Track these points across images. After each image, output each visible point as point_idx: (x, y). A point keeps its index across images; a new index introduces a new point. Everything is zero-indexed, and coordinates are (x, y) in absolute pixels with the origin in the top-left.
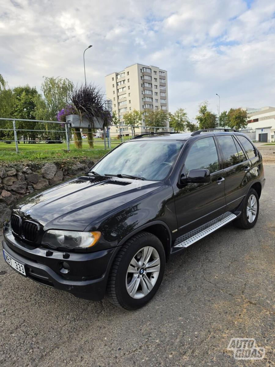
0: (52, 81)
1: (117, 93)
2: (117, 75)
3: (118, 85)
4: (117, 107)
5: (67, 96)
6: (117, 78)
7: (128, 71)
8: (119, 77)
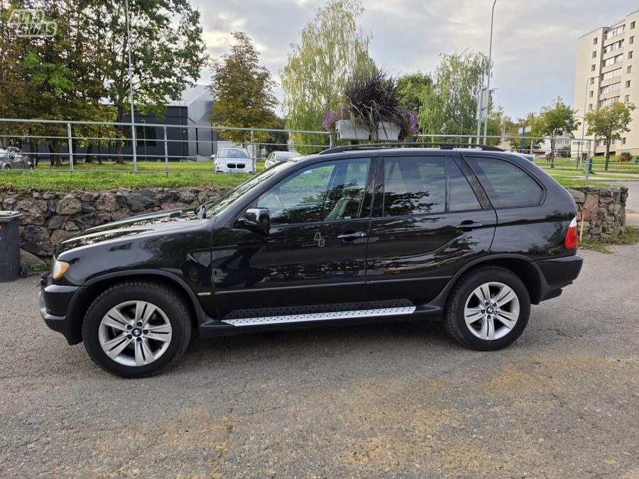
0: (454, 61)
1: (601, 69)
2: (606, 32)
3: (605, 52)
4: (597, 95)
5: (476, 84)
6: (605, 37)
7: (633, 21)
8: (610, 35)
